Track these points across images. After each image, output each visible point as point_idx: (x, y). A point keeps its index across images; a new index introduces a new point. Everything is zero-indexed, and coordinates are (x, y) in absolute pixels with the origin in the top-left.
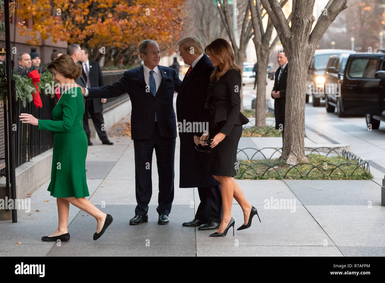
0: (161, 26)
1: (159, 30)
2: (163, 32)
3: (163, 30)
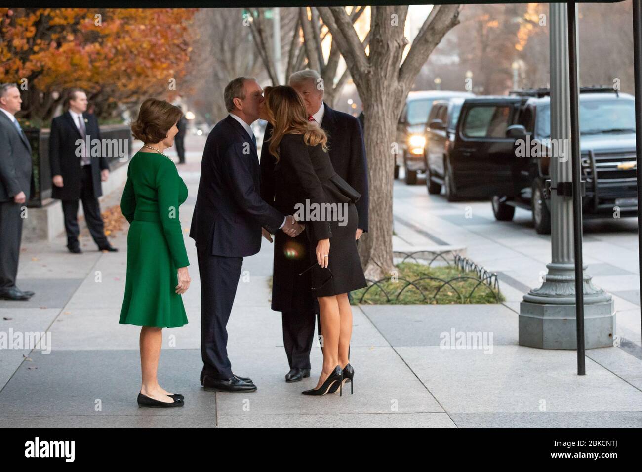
0: (156, 55)
1: (152, 60)
2: (158, 63)
3: (159, 60)
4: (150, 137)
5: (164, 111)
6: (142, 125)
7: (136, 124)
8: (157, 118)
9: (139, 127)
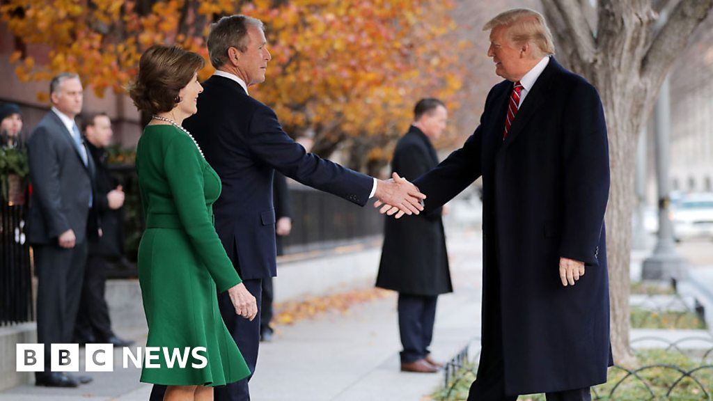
4: (156, 104)
5: (171, 62)
6: (143, 87)
7: (135, 87)
8: (163, 73)
9: (138, 90)
